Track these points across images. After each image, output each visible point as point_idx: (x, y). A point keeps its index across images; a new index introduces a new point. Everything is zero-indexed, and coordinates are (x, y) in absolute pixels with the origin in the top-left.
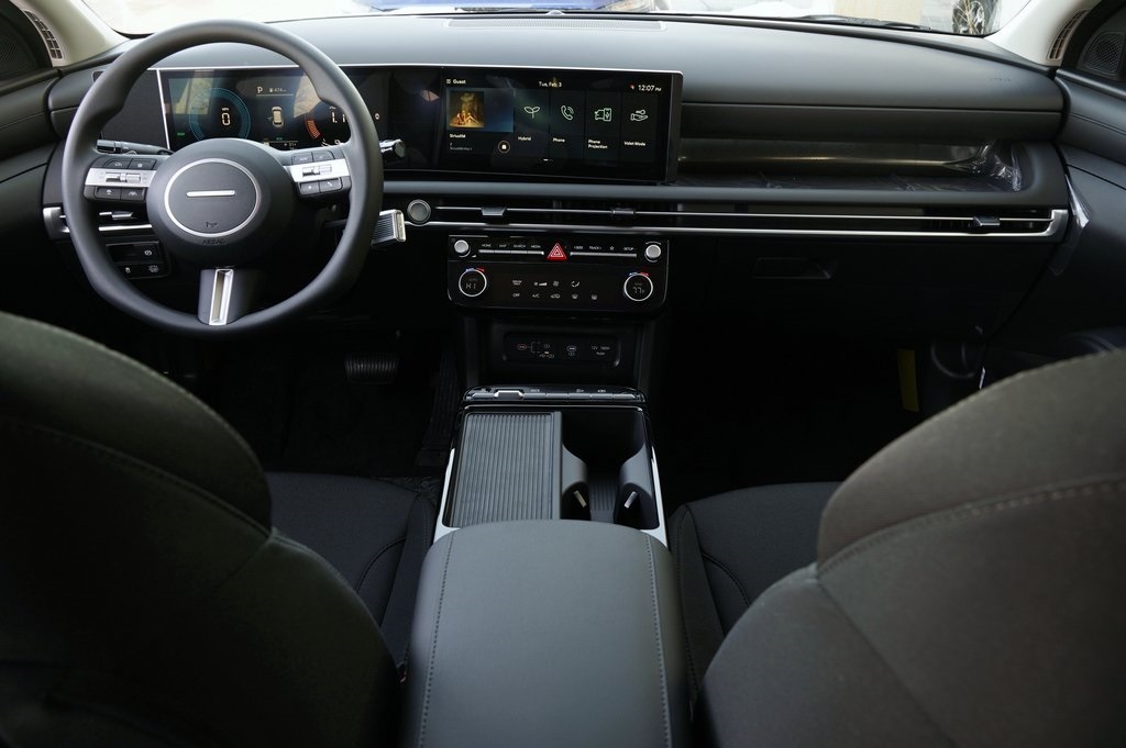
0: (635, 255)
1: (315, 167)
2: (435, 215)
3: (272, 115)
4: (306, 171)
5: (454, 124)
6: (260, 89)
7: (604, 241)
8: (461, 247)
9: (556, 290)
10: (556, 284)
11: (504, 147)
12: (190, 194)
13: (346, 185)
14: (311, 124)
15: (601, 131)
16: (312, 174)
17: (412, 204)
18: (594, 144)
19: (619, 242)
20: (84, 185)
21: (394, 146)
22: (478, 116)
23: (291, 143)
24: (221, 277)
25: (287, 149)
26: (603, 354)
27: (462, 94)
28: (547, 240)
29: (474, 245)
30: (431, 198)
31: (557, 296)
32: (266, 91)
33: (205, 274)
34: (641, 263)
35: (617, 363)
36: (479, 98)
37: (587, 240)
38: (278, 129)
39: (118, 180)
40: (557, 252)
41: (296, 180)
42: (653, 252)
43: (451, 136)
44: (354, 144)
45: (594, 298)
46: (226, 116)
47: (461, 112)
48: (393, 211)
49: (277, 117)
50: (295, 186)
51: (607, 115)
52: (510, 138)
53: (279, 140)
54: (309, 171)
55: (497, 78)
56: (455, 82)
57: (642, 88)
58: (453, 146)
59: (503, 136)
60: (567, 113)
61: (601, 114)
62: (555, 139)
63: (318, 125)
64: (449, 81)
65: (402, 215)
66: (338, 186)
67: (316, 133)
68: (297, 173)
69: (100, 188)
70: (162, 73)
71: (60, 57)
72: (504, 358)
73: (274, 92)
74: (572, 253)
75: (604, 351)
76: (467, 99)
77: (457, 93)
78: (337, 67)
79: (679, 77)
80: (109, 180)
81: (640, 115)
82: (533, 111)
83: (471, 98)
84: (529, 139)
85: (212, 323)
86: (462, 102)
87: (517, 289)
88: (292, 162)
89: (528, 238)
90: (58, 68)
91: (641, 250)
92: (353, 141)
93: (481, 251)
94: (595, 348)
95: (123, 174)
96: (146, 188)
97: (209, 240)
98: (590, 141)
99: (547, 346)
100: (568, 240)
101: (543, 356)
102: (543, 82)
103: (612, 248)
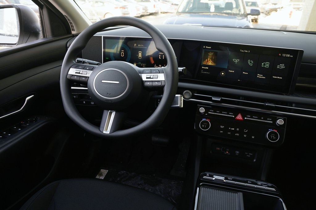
0: (271, 122)
1: (152, 75)
2: (193, 97)
3: (138, 54)
4: (148, 76)
5: (204, 63)
6: (135, 45)
7: (259, 115)
8: (202, 110)
9: (237, 132)
10: (238, 129)
11: (223, 74)
12: (103, 81)
13: (163, 84)
14: (151, 59)
15: (263, 71)
16: (150, 78)
17: (185, 92)
18: (260, 76)
19: (266, 116)
20: (67, 74)
21: (182, 70)
22: (214, 61)
23: (144, 65)
24: (111, 114)
25: (142, 67)
26: (249, 156)
27: (209, 52)
28: (236, 112)
29: (207, 110)
30: (193, 90)
31: (238, 135)
32: (137, 45)
33: (105, 112)
34: (274, 126)
35: (255, 160)
36: (216, 54)
37: (252, 114)
38: (140, 59)
39: (79, 73)
40: (239, 117)
41: (143, 80)
42: (280, 122)
43: (203, 67)
44: (168, 68)
45: (253, 137)
46: (122, 53)
47: (207, 59)
48: (179, 95)
49: (140, 55)
50: (143, 82)
51: (267, 65)
52: (226, 71)
53: (140, 63)
54: (149, 76)
55: (223, 47)
56: (207, 47)
57: (284, 55)
58: (202, 71)
59: (223, 70)
60: (250, 63)
61: (264, 65)
62: (244, 73)
63: (154, 59)
64: (204, 47)
65: (182, 97)
66: (160, 84)
67: (153, 62)
68: (144, 77)
69: (73, 75)
70: (104, 37)
71: (74, 31)
72: (211, 152)
73: (140, 46)
74: (245, 118)
75: (250, 155)
76: (211, 54)
77: (207, 51)
78: (166, 39)
79: (302, 52)
80: (76, 73)
81: (282, 66)
82: (236, 61)
83: (212, 54)
84: (233, 72)
85: (104, 132)
86: (208, 55)
87: (222, 129)
88: (143, 72)
89: (228, 110)
90: (73, 34)
91: (275, 120)
92: (168, 66)
93: (209, 113)
94: (247, 153)
95: (81, 71)
96: (89, 77)
97: (107, 100)
98: (258, 75)
99: (228, 150)
100: (244, 113)
101: (225, 153)
102: (242, 50)
103: (262, 118)
